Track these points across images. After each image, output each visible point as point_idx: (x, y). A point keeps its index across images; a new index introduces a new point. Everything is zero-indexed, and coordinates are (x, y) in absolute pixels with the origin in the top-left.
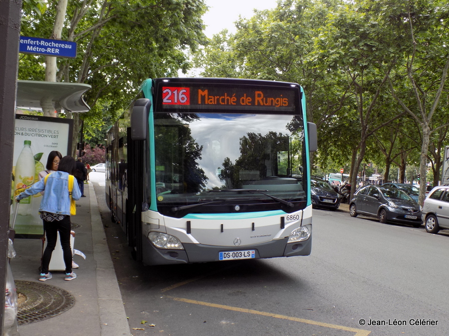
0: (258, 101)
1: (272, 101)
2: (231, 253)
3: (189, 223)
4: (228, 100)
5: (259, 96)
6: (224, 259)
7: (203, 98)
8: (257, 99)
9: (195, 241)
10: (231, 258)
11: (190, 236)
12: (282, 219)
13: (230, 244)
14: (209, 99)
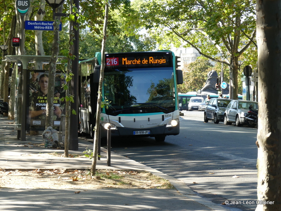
0: (151, 61)
1: (158, 61)
2: (139, 131)
3: (120, 118)
4: (136, 62)
5: (151, 59)
6: (136, 134)
7: (125, 62)
8: (150, 60)
9: (123, 126)
10: (139, 134)
11: (120, 124)
12: (163, 116)
13: (139, 127)
14: (127, 62)
